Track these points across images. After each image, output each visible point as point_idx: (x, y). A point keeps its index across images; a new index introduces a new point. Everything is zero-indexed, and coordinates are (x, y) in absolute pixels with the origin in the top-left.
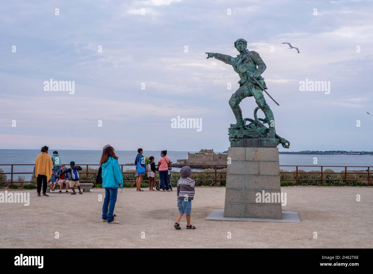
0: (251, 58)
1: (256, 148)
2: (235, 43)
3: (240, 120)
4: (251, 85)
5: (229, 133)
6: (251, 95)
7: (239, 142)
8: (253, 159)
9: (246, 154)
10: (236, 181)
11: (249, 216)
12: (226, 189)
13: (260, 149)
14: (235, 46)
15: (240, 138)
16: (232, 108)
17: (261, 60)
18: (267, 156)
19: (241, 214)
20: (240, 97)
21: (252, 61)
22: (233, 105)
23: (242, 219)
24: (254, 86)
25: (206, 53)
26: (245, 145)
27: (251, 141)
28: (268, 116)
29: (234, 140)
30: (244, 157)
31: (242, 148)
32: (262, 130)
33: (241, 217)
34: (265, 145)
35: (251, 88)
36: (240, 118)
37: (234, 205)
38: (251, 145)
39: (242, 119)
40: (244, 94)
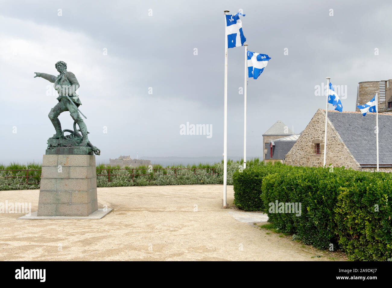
0: (67, 78)
1: (67, 155)
2: (56, 65)
3: (59, 131)
4: (66, 101)
5: (47, 142)
6: (67, 110)
7: (53, 150)
8: (65, 165)
9: (59, 160)
10: (49, 184)
11: (59, 215)
12: (40, 191)
13: (71, 156)
14: (56, 67)
15: (54, 146)
16: (51, 120)
17: (76, 80)
18: (77, 161)
19: (52, 213)
20: (58, 111)
21: (68, 80)
22: (52, 118)
23: (53, 217)
24: (68, 102)
25: (35, 73)
26: (58, 153)
27: (64, 149)
28: (81, 128)
29: (50, 149)
30: (57, 163)
31: (55, 155)
32: (79, 139)
33: (53, 216)
34: (76, 152)
35: (66, 104)
36: (58, 129)
37: (46, 205)
38: (63, 153)
39: (61, 130)
40: (62, 109)
